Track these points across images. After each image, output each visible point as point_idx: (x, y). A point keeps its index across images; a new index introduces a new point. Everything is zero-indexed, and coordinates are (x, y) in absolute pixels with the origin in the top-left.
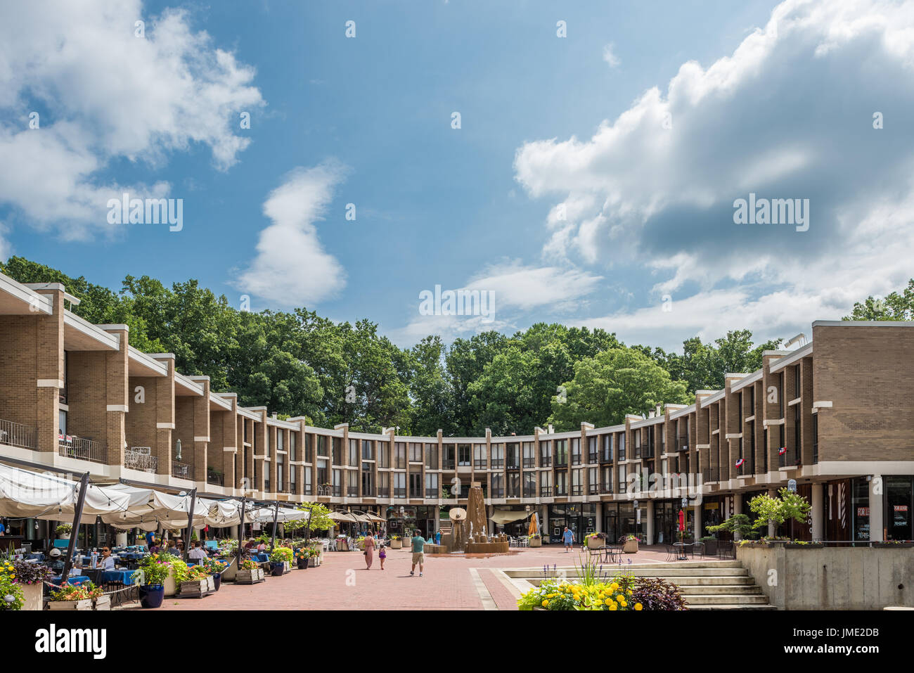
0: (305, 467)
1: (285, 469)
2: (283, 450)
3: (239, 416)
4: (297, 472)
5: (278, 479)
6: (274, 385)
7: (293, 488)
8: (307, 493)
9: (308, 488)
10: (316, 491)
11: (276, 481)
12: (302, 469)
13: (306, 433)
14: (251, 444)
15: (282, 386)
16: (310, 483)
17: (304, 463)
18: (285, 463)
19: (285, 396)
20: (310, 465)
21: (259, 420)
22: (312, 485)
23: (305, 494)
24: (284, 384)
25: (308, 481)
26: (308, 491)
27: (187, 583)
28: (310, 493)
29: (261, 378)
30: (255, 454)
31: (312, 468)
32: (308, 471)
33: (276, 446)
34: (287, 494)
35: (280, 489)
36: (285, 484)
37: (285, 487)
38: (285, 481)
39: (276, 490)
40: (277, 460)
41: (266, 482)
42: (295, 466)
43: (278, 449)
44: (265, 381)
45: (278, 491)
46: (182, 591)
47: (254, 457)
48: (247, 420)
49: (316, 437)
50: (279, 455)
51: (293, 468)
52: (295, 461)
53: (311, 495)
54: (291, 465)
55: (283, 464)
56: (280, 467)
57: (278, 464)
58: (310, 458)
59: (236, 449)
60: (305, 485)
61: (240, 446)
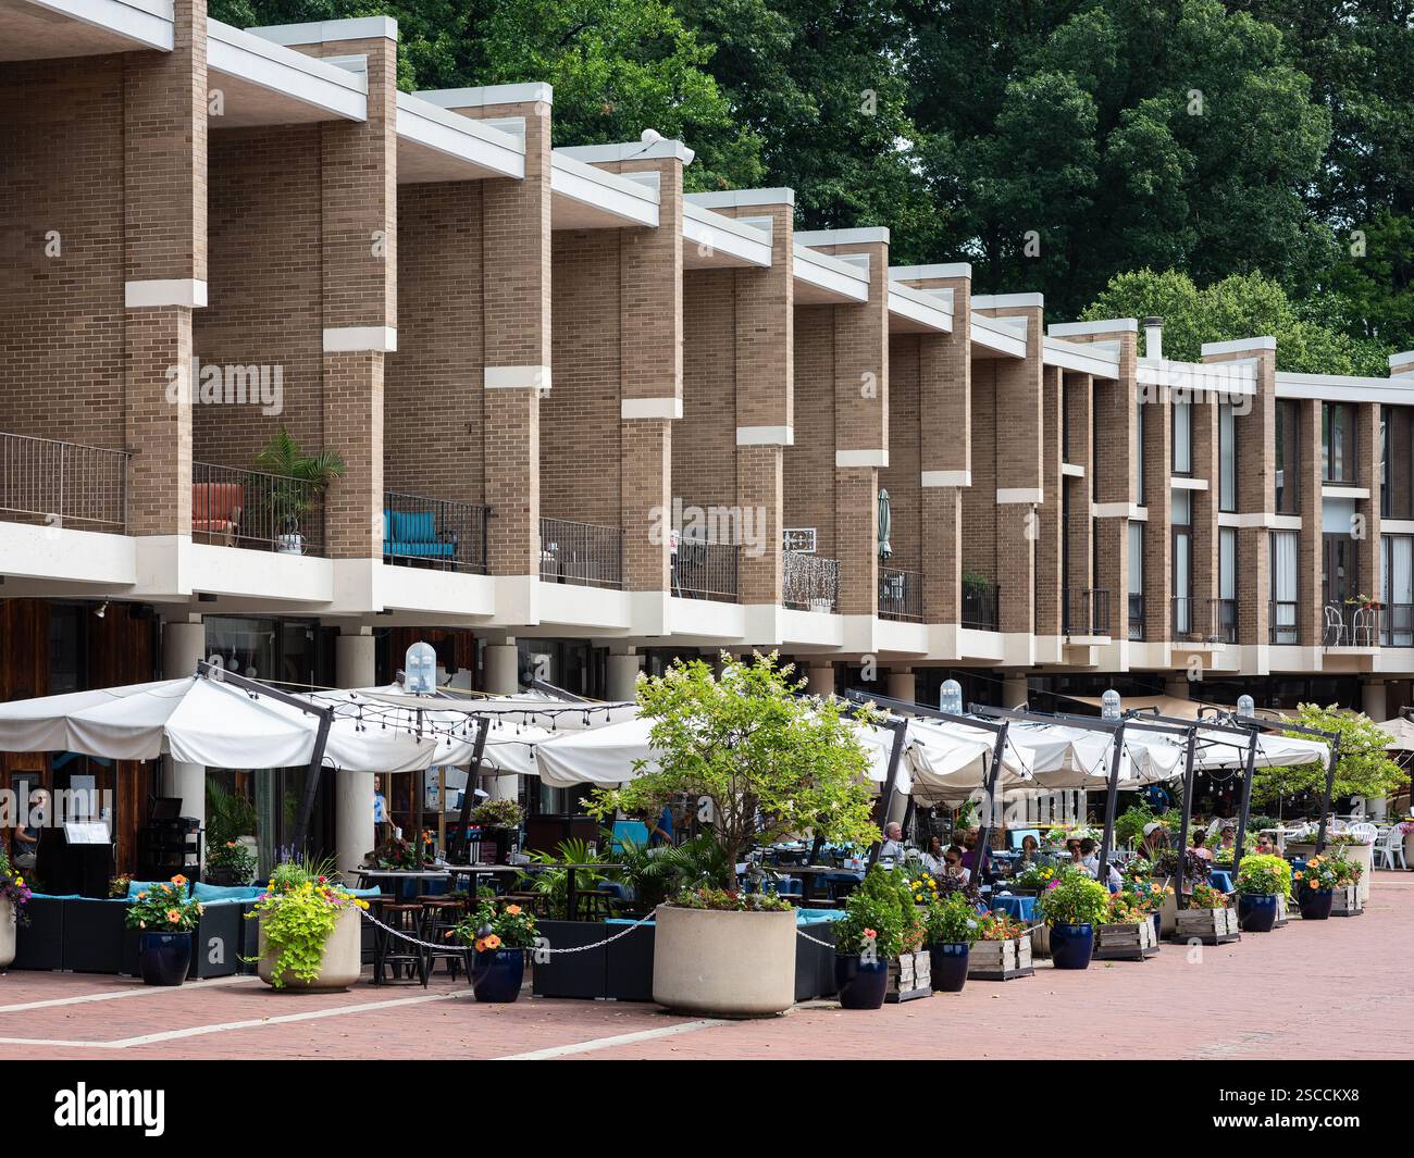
0: (1273, 533)
1: (1198, 545)
2: (1191, 475)
3: (1049, 370)
4: (1244, 556)
5: (1174, 591)
6: (1110, 119)
7: (1227, 619)
8: (1281, 637)
9: (1286, 616)
10: (1318, 631)
11: (1168, 596)
12: (1264, 542)
13: (1278, 400)
14: (1086, 466)
15: (1145, 125)
16: (1293, 598)
17: (1271, 519)
18: (1200, 523)
19: (1157, 164)
20: (1294, 523)
21: (1111, 372)
22: (1300, 605)
23: (1273, 642)
24: (1154, 114)
25: (1287, 591)
26: (1286, 629)
27: (1112, 929)
28: (1292, 637)
29: (1058, 100)
30: (1096, 500)
31: (1301, 538)
32: (1286, 548)
33: (1168, 461)
34: (1208, 647)
35: (1182, 626)
36: (1199, 603)
37: (1200, 618)
38: (1200, 596)
39: (1167, 631)
40: (1174, 514)
41: (1133, 600)
42: (1235, 530)
43: (1175, 474)
44: (1074, 111)
45: (1176, 636)
46: (1103, 945)
47: (1095, 510)
48: (1073, 378)
49: (1318, 413)
50: (1177, 493)
51: (1228, 542)
52: (1236, 511)
53: (1299, 643)
54: (1221, 528)
55: (1193, 530)
56: (1182, 541)
57: (1176, 529)
58: (1293, 499)
59: (1038, 495)
60: (1274, 603)
61: (1050, 480)
